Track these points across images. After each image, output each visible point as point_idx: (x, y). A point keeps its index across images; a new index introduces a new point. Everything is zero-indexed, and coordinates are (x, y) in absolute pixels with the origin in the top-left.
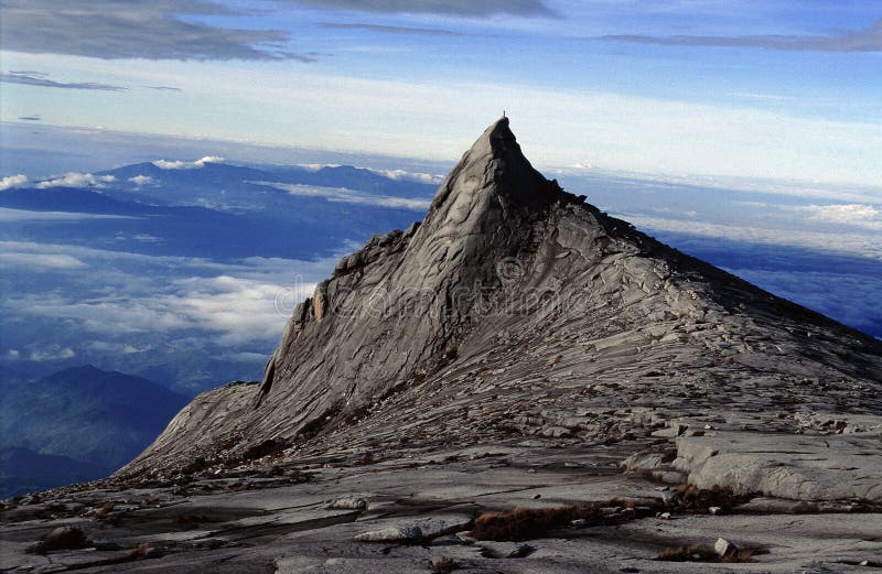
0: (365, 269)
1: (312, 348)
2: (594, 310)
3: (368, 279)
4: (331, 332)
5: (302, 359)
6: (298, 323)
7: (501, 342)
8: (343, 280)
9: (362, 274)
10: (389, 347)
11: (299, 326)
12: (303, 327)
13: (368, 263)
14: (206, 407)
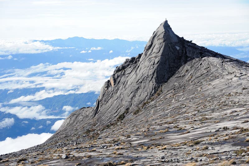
0: (125, 69)
1: (112, 94)
2: (203, 74)
3: (127, 72)
4: (118, 89)
5: (109, 98)
6: (106, 88)
7: (176, 86)
8: (119, 73)
9: (125, 71)
10: (141, 91)
11: (107, 88)
12: (108, 89)
13: (126, 68)
14: (75, 116)
